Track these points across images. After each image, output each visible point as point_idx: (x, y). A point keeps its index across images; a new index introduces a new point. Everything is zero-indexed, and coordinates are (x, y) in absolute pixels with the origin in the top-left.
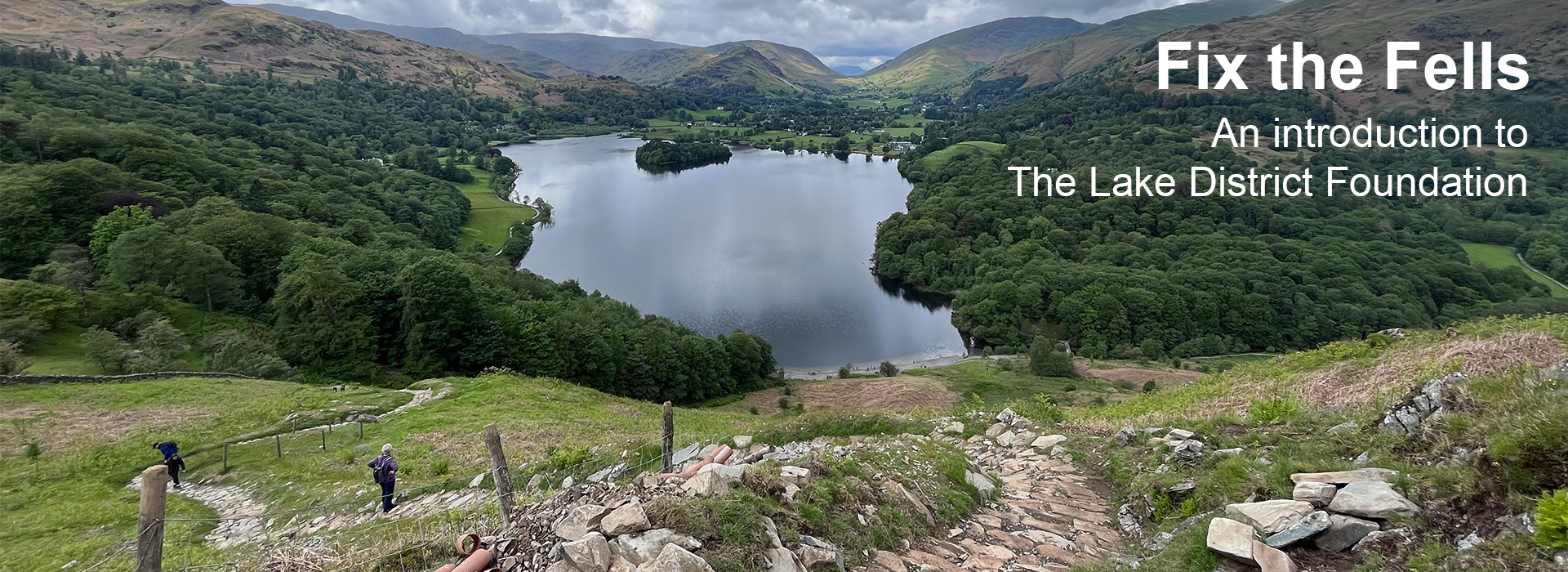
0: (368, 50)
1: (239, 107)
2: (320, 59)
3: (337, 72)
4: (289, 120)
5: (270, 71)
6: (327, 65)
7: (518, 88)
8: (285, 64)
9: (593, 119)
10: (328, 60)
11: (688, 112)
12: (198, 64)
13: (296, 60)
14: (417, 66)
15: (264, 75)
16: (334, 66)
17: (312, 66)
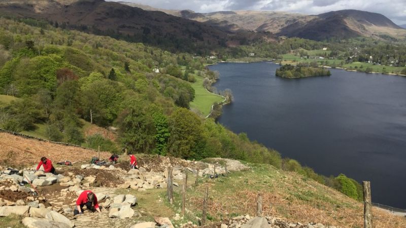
0: (156, 20)
1: (106, 45)
2: (137, 24)
3: (143, 30)
4: (124, 51)
5: (118, 30)
6: (139, 27)
7: (218, 37)
8: (123, 27)
9: (253, 54)
10: (139, 25)
11: (305, 51)
12: (93, 27)
13: (128, 25)
14: (175, 27)
15: (116, 31)
16: (142, 27)
17: (134, 27)
